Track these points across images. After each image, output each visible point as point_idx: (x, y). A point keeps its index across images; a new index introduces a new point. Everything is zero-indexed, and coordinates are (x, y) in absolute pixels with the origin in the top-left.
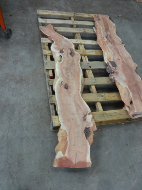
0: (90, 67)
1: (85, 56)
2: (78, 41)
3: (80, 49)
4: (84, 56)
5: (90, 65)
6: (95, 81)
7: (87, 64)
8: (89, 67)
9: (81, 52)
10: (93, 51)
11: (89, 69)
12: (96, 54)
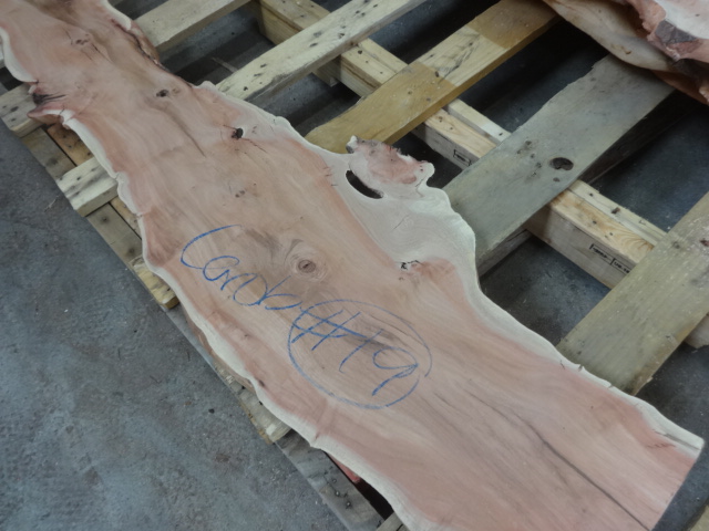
0: (563, 163)
1: (446, 108)
2: (317, 35)
3: (374, 85)
4: (442, 113)
5: (548, 153)
7: (526, 160)
8: (561, 173)
9: (407, 100)
10: (469, 39)
11: (568, 189)
12: (504, 46)
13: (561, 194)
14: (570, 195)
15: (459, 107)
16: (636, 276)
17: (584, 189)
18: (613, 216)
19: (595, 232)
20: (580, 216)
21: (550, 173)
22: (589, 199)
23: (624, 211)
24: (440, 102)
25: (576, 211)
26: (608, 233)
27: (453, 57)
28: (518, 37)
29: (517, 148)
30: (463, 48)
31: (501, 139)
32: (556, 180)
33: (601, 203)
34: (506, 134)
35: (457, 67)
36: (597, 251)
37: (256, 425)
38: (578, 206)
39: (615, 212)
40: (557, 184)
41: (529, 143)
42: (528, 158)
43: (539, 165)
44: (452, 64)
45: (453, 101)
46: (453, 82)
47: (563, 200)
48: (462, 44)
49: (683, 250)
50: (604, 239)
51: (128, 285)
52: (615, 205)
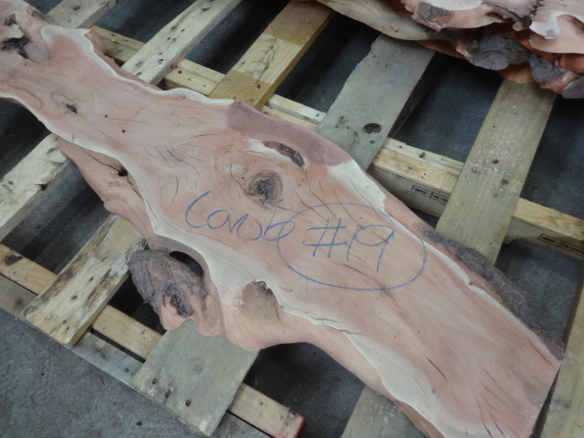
0: (372, 128)
1: (267, 104)
4: (265, 109)
6: (495, 174)
7: (345, 132)
8: (374, 136)
10: (269, 44)
11: (383, 147)
12: (299, 43)
13: (379, 152)
14: (385, 151)
15: (277, 100)
16: (454, 202)
17: (394, 145)
18: (421, 159)
19: (413, 176)
20: (398, 166)
21: (366, 138)
22: (400, 151)
23: (429, 154)
24: (261, 101)
25: (394, 163)
26: (422, 174)
27: (261, 61)
28: (308, 35)
29: (334, 124)
30: (267, 52)
31: (319, 119)
32: (372, 142)
33: (410, 152)
34: (322, 115)
35: (266, 68)
36: (418, 190)
37: (184, 422)
38: (394, 159)
39: (422, 156)
40: (374, 145)
41: (342, 118)
42: (346, 130)
43: (356, 134)
44: (262, 67)
45: (271, 96)
46: (267, 81)
47: (381, 157)
48: (265, 49)
49: (480, 173)
50: (421, 180)
51: (22, 334)
52: (420, 151)
